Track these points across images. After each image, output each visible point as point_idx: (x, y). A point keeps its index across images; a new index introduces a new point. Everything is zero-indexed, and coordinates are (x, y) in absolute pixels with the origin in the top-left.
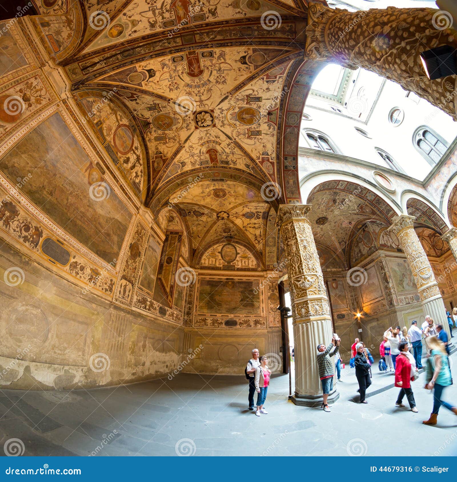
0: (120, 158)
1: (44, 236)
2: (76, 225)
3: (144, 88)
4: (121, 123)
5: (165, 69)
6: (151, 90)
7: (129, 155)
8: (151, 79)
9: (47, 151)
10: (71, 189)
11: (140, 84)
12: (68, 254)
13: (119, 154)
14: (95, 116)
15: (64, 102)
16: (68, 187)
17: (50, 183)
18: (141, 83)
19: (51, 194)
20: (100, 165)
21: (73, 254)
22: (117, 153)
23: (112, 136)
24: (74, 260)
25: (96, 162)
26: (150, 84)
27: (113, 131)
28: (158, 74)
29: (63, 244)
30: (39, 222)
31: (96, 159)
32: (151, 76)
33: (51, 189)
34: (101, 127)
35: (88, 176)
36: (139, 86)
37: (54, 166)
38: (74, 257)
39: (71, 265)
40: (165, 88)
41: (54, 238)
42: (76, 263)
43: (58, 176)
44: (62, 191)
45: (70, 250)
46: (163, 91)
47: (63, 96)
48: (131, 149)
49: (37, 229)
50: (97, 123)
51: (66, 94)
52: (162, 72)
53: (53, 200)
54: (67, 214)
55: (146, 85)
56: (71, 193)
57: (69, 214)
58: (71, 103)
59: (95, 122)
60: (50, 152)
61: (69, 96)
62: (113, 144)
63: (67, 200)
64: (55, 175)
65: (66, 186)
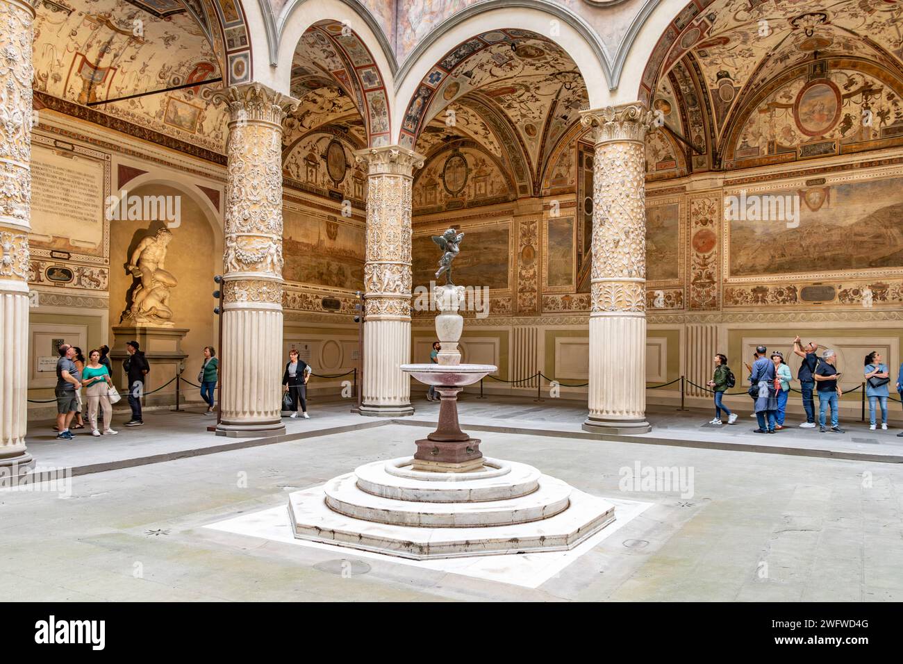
0: (832, 136)
1: (799, 289)
2: (825, 259)
3: (742, 85)
4: (793, 101)
5: (719, 61)
6: (747, 78)
7: (844, 112)
8: (732, 76)
9: (753, 232)
10: (798, 235)
11: (737, 90)
12: (831, 288)
13: (827, 135)
14: (760, 148)
15: (727, 183)
16: (794, 237)
17: (775, 250)
18: (734, 88)
19: (783, 255)
20: (812, 180)
21: (836, 285)
22: (823, 138)
23: (798, 132)
24: (842, 290)
25: (804, 184)
26: (738, 77)
27: (794, 127)
28: (725, 68)
29: (820, 284)
30: (787, 282)
31: (800, 182)
32: (728, 76)
33: (780, 252)
34: (777, 145)
35: (806, 206)
36: (738, 91)
37: (767, 234)
38: (840, 287)
39: (839, 296)
40: (747, 62)
41: (809, 285)
42: (845, 291)
43: (778, 237)
44: (791, 244)
45: (832, 284)
46: (752, 63)
47: (720, 183)
48: (840, 98)
49: (789, 289)
50: (769, 151)
51: (719, 179)
52: (723, 64)
53: (788, 258)
54: (809, 257)
55: (738, 82)
56: (801, 237)
57: (811, 256)
58: (731, 176)
59: (766, 153)
60: (756, 230)
61: (723, 176)
62: (807, 138)
63: (801, 246)
64: (775, 240)
65: (792, 237)
